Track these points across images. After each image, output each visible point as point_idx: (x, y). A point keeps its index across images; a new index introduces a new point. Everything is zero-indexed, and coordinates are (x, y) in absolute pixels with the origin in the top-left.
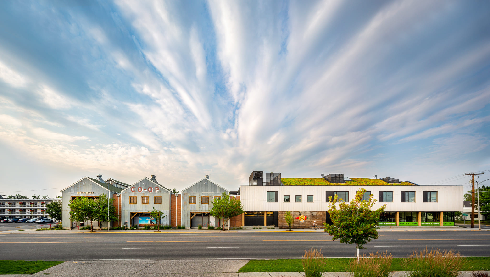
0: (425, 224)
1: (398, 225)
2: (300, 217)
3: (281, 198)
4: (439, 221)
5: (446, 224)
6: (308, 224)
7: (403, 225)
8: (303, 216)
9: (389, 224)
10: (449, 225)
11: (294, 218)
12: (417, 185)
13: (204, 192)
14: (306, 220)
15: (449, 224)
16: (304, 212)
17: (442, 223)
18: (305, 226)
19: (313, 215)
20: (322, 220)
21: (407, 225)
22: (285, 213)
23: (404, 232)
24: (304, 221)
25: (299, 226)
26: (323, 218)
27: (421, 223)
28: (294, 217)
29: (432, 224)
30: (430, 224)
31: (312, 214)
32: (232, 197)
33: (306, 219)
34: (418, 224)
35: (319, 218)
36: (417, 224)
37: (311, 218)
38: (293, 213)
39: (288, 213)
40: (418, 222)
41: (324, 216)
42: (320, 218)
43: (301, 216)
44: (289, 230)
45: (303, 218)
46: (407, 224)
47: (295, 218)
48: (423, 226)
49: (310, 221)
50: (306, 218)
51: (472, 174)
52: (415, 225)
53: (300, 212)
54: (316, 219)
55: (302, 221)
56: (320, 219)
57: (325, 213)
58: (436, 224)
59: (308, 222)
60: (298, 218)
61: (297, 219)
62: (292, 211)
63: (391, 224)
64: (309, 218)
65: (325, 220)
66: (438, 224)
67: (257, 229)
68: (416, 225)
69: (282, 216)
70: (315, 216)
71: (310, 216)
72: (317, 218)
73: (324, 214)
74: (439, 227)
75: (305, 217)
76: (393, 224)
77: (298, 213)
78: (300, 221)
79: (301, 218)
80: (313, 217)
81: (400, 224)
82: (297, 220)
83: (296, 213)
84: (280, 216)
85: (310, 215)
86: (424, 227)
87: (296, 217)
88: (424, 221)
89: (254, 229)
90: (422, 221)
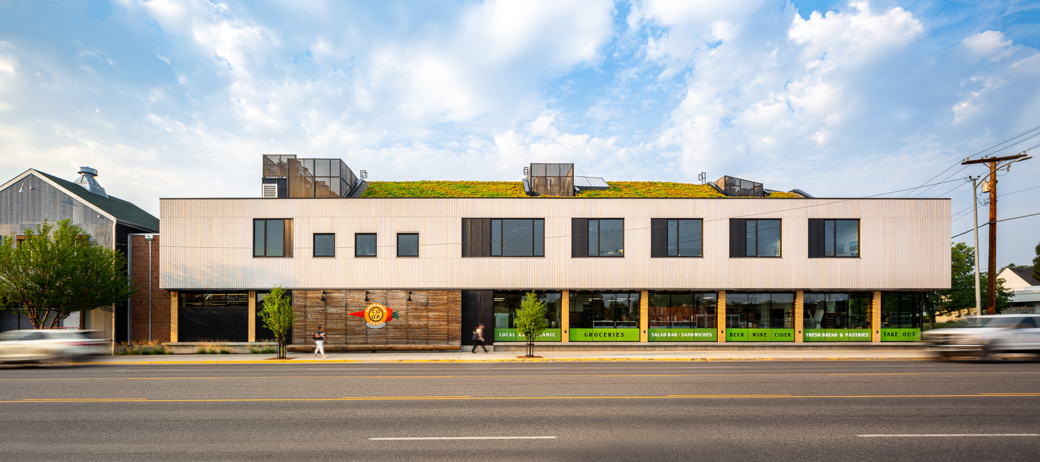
0: (819, 335)
1: (722, 337)
2: (369, 308)
3: (302, 242)
4: (867, 325)
5: (892, 334)
6: (398, 334)
7: (740, 338)
8: (380, 306)
9: (692, 335)
10: (903, 338)
11: (349, 312)
12: (807, 197)
13: (28, 220)
14: (390, 323)
15: (904, 334)
16: (385, 291)
17: (877, 332)
18: (387, 343)
19: (416, 304)
20: (448, 321)
21: (756, 338)
22: (315, 295)
23: (692, 363)
24: (382, 324)
25: (367, 343)
26: (450, 314)
27: (802, 332)
28: (346, 310)
29: (844, 335)
30: (836, 335)
31: (410, 300)
32: (138, 240)
33: (389, 319)
34: (792, 335)
35: (437, 314)
36: (789, 335)
37: (409, 314)
38: (343, 295)
39: (326, 296)
40: (794, 328)
41: (453, 306)
42: (441, 314)
43: (371, 306)
44: (280, 358)
45: (380, 314)
46: (754, 335)
47: (351, 314)
48: (809, 344)
49: (404, 323)
50: (392, 315)
51: (989, 158)
52: (784, 338)
53: (367, 293)
54: (428, 317)
55: (377, 323)
56: (438, 318)
57: (459, 296)
58: (859, 335)
59: (396, 327)
60: (361, 315)
61: (357, 318)
62: (339, 290)
63: (700, 335)
64: (401, 313)
65: (456, 321)
66: (863, 335)
67: (214, 353)
68: (788, 338)
69: (305, 306)
70: (422, 304)
71: (405, 307)
72: (430, 314)
73: (454, 301)
74: (865, 345)
75: (388, 309)
76: (704, 334)
77: (363, 296)
78: (370, 324)
79: (371, 314)
80: (416, 309)
81: (731, 335)
82: (358, 323)
83: (356, 295)
84: (299, 306)
85: (405, 301)
86: (813, 346)
87: (356, 310)
88: (819, 325)
89: (203, 353)
90: (807, 325)
